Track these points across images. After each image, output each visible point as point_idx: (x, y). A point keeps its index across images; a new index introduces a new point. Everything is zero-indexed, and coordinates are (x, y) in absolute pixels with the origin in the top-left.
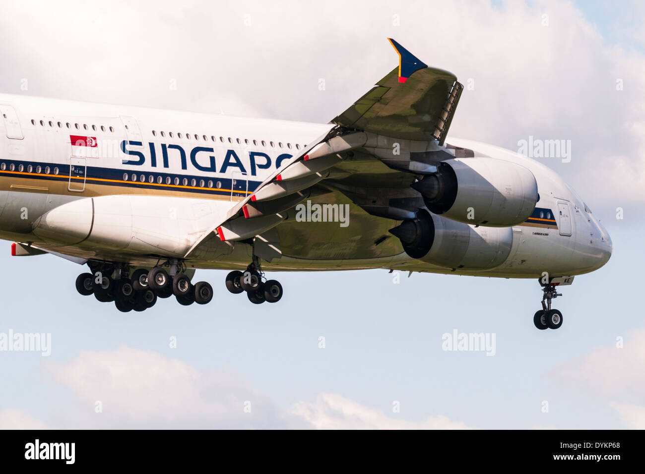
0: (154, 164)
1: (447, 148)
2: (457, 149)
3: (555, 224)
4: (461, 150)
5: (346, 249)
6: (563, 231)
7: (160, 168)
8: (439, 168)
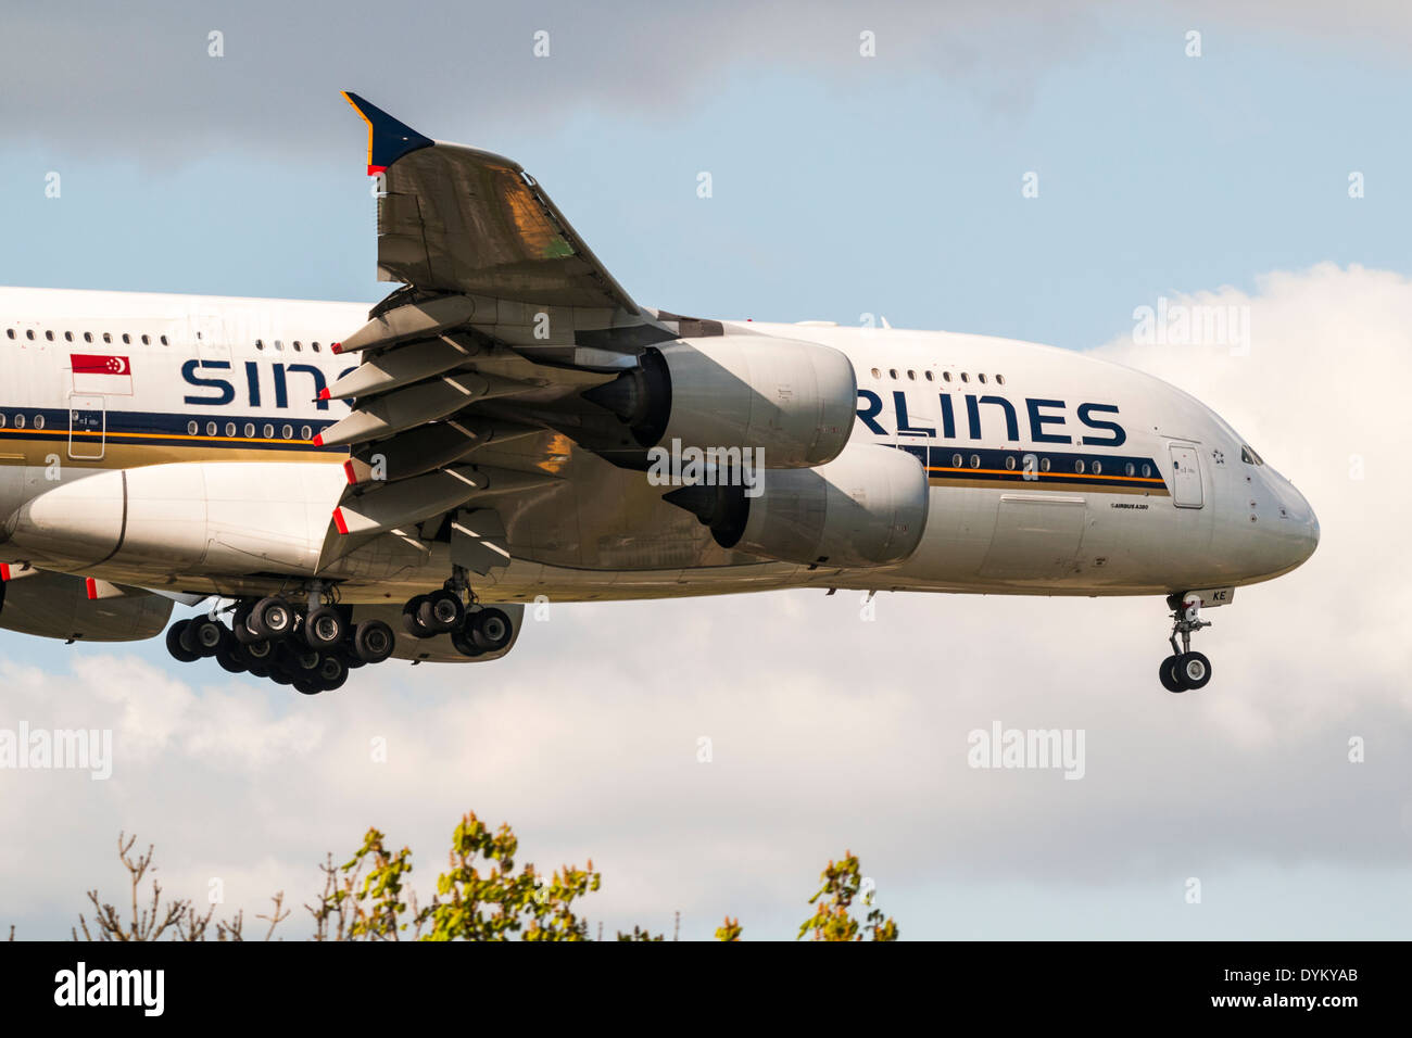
0: (255, 400)
1: (658, 320)
2: (683, 320)
3: (1163, 486)
4: (694, 324)
5: (675, 547)
6: (1183, 498)
7: (268, 408)
8: (643, 359)
